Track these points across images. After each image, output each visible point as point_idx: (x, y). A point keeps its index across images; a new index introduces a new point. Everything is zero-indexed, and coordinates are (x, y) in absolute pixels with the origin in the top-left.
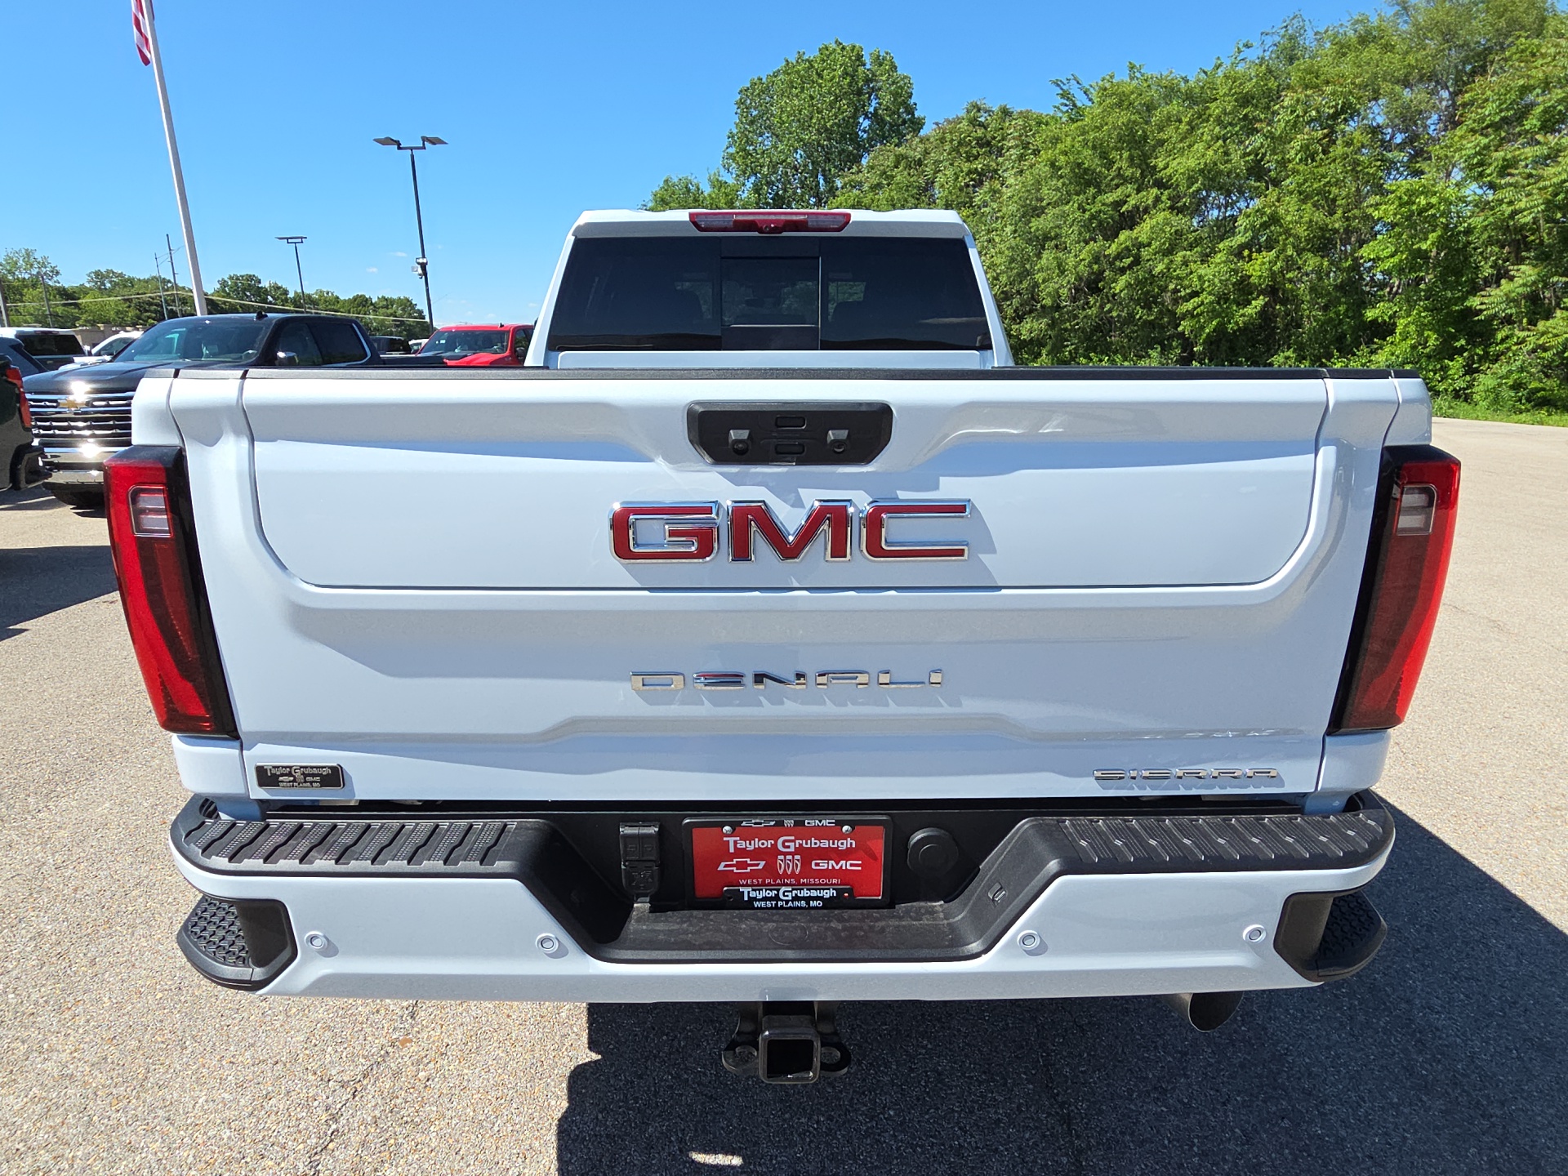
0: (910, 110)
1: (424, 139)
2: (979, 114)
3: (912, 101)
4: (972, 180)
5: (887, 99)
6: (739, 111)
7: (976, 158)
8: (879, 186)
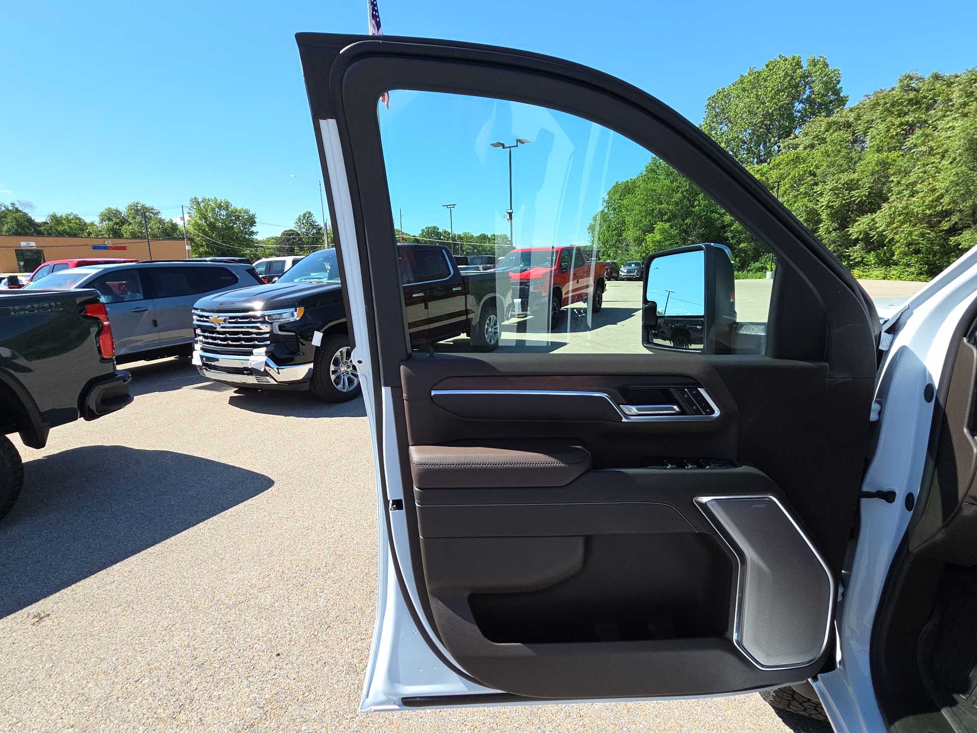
0: (837, 92)
1: (518, 141)
2: (912, 82)
3: (838, 87)
4: (903, 130)
5: (818, 87)
6: (707, 110)
7: (906, 114)
8: (812, 146)
